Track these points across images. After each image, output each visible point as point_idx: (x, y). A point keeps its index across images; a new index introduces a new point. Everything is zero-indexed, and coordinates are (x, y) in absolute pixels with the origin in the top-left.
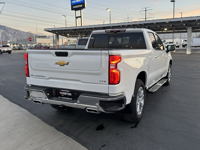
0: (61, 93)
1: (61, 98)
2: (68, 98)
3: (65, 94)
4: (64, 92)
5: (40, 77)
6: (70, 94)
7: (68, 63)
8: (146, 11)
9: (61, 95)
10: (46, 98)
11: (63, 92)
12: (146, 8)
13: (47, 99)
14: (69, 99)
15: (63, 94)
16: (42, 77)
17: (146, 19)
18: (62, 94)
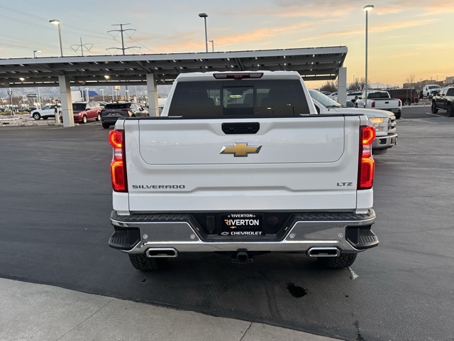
0: (229, 222)
1: (230, 234)
2: (248, 233)
3: (242, 222)
4: (238, 218)
5: (168, 189)
6: (256, 222)
7: (260, 147)
8: (122, 31)
9: (228, 229)
10: (198, 240)
11: (233, 219)
12: (121, 25)
13: (200, 242)
14: (252, 233)
15: (235, 225)
16: (172, 190)
17: (123, 49)
18: (232, 225)
